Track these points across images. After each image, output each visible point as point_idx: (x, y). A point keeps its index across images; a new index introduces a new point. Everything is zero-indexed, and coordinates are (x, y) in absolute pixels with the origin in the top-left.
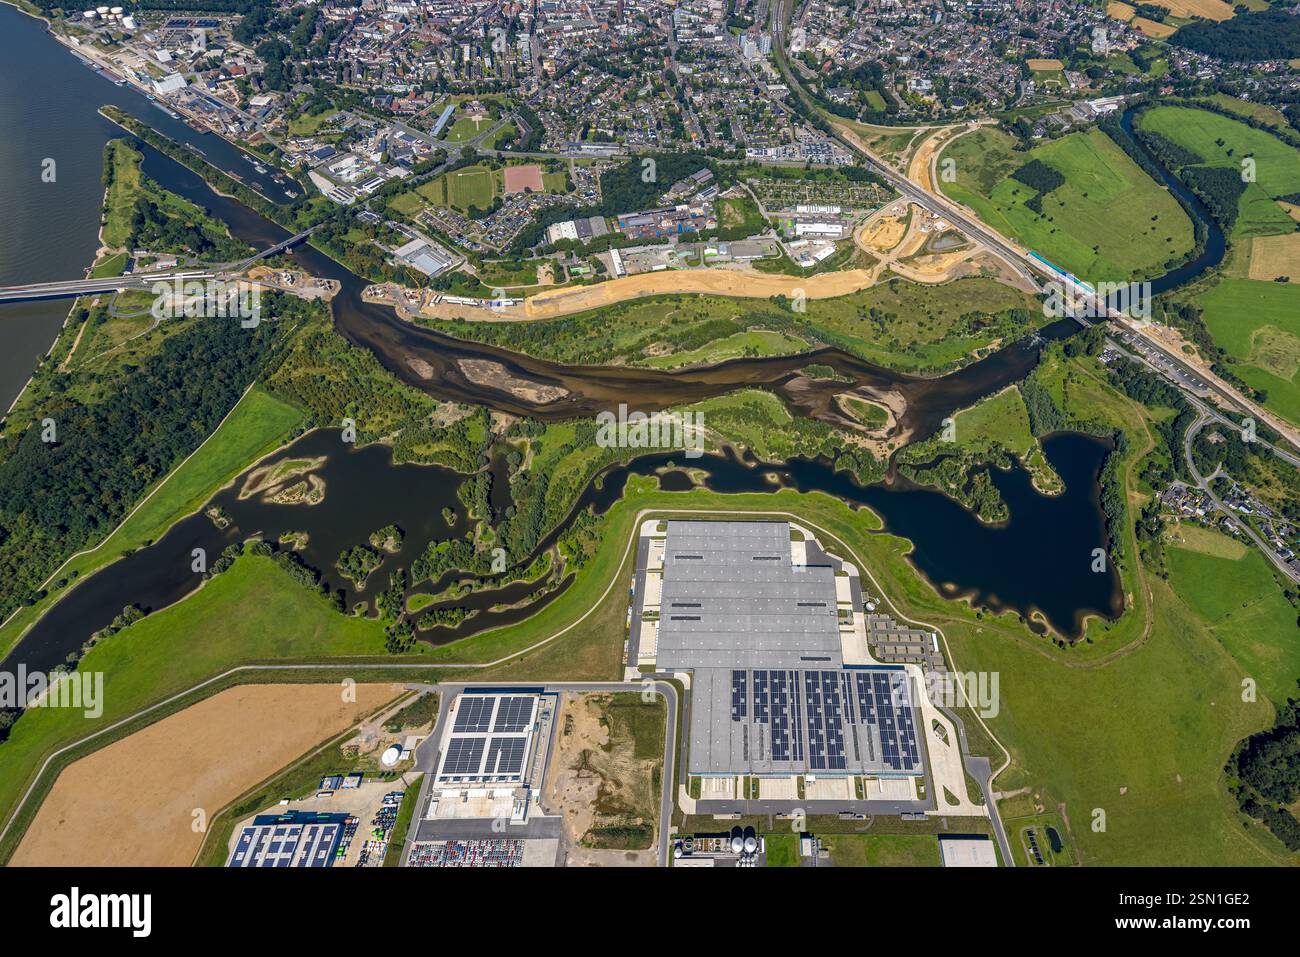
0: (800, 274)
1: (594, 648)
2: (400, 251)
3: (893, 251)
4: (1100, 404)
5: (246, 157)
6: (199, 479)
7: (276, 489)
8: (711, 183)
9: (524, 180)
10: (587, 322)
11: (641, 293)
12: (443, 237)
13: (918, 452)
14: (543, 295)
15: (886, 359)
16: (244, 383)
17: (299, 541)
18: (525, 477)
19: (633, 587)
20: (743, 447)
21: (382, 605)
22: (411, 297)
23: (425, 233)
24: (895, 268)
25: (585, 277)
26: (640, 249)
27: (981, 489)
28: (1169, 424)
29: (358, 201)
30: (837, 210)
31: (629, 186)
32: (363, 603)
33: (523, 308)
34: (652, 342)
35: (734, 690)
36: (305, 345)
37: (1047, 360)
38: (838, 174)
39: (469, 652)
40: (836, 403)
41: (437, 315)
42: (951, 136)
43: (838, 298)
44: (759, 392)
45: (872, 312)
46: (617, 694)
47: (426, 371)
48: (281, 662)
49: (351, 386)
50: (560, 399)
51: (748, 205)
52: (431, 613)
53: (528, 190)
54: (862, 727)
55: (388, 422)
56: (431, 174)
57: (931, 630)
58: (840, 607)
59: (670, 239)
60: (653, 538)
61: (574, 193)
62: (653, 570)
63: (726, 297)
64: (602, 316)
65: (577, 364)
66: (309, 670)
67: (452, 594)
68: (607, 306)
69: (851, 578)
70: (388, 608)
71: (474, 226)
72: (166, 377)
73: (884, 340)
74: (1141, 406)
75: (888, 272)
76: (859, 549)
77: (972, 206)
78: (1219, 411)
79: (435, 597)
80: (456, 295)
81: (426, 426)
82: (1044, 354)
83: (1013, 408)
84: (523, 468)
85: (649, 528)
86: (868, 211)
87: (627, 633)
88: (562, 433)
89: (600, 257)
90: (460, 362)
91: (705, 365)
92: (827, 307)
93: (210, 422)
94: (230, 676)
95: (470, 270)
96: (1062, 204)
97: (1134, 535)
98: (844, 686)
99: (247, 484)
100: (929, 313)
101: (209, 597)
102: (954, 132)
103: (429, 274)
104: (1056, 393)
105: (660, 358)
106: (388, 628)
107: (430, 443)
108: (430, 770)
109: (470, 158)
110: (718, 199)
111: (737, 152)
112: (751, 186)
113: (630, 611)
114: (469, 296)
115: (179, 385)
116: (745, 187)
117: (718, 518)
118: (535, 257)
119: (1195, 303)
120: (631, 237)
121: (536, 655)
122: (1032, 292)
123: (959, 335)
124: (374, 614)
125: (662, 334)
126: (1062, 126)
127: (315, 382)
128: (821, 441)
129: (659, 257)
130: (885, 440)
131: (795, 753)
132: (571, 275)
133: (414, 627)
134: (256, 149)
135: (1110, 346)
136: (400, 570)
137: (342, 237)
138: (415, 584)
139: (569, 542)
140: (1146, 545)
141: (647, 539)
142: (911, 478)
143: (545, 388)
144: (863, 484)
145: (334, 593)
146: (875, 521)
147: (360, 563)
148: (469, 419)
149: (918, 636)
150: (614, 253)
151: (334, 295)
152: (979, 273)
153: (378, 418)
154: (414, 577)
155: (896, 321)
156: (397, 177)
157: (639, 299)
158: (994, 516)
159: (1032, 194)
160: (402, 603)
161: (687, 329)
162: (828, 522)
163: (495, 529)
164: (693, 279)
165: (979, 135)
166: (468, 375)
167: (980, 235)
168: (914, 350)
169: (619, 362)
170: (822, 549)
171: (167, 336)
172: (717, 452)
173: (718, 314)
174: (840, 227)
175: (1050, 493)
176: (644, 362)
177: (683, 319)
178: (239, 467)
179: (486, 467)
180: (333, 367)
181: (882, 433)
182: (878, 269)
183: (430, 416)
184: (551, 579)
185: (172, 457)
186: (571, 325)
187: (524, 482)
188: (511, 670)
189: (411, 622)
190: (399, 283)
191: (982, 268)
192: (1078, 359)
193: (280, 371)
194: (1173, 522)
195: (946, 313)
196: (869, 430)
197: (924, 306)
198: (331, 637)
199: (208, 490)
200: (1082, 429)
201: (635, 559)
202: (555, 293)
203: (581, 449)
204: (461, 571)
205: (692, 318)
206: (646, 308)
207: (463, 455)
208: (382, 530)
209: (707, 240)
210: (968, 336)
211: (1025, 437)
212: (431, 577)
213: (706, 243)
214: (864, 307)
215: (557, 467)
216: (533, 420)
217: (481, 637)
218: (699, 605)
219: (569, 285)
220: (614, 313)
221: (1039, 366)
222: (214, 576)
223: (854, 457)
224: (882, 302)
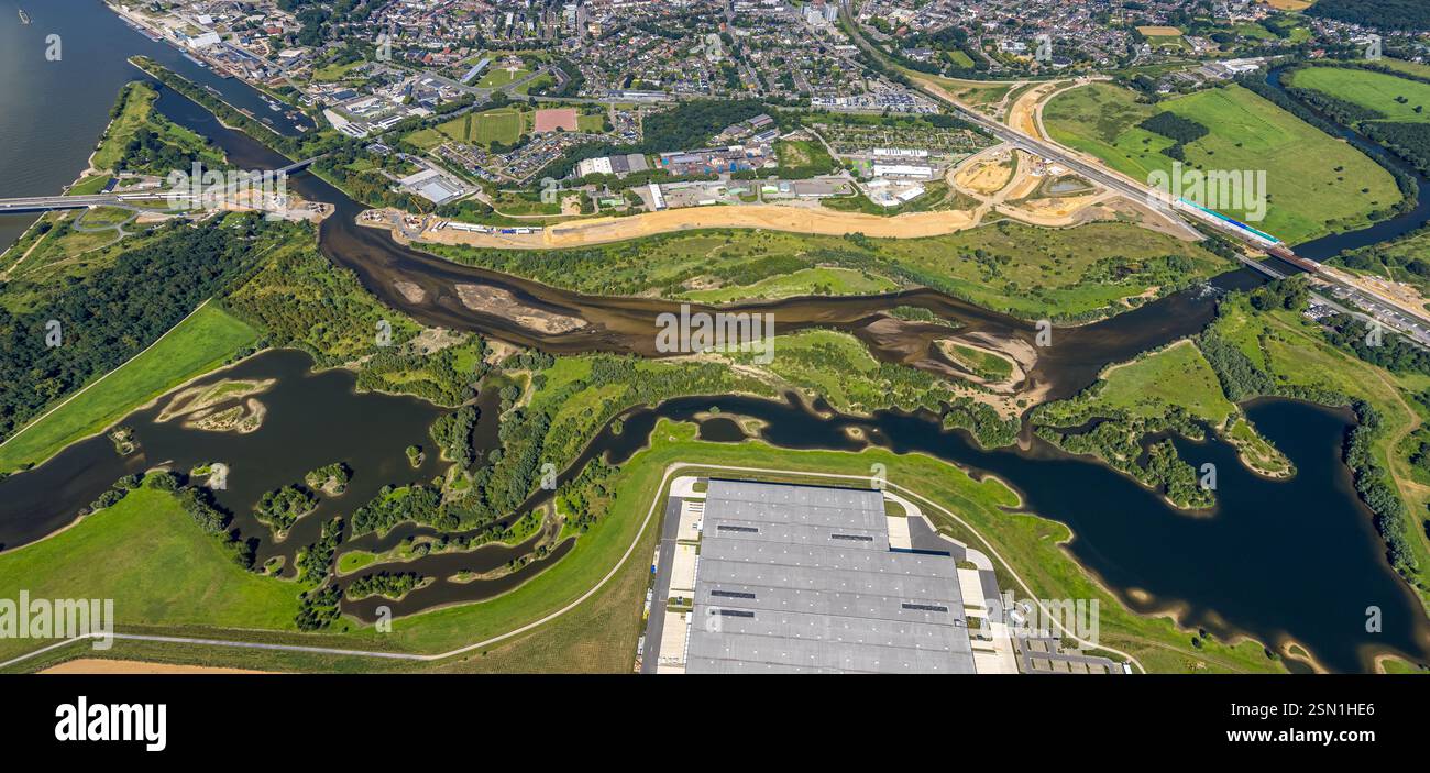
0: (882, 213)
1: (593, 645)
2: (406, 180)
3: (998, 194)
4: (1321, 367)
6: (114, 398)
7: (204, 412)
8: (770, 126)
9: (557, 122)
10: (617, 252)
11: (684, 226)
12: (459, 169)
13: (1062, 412)
14: (566, 225)
15: (1002, 304)
16: (198, 298)
18: (520, 416)
19: (656, 563)
20: (813, 394)
21: (303, 563)
22: (412, 222)
23: (439, 164)
24: (1003, 210)
25: (618, 209)
26: (685, 184)
27: (1163, 464)
29: (371, 135)
30: (924, 153)
31: (675, 128)
32: (278, 558)
33: (541, 237)
34: (695, 275)
36: (279, 264)
37: (1230, 312)
38: (923, 121)
39: (411, 636)
40: (939, 350)
41: (439, 240)
42: (1055, 90)
43: (932, 238)
44: (833, 334)
45: (978, 253)
47: (415, 294)
48: (148, 631)
49: (322, 306)
50: (575, 330)
51: (815, 147)
53: (559, 129)
55: (360, 346)
56: (455, 114)
57: (1119, 659)
58: (969, 613)
59: (721, 176)
60: (687, 499)
61: (611, 133)
62: (685, 542)
63: (789, 233)
64: (634, 247)
65: (600, 294)
66: (183, 645)
67: (402, 554)
68: (641, 238)
69: (983, 574)
70: (310, 567)
71: (495, 159)
72: (111, 290)
74: (1384, 372)
75: (993, 213)
76: (988, 532)
77: (1093, 153)
79: (377, 556)
80: (463, 222)
81: (405, 352)
82: (1223, 306)
83: (1192, 366)
84: (519, 405)
85: (683, 487)
86: (963, 156)
87: (643, 627)
88: (577, 367)
89: (638, 191)
91: (762, 301)
92: (919, 247)
93: (147, 337)
94: (72, 645)
95: (485, 199)
96: (1210, 153)
99: (170, 406)
100: (1053, 256)
101: (82, 535)
102: (1059, 86)
103: (436, 201)
104: (1252, 350)
105: (705, 293)
107: (406, 371)
109: (500, 101)
110: (778, 141)
111: (800, 101)
112: (818, 130)
113: (650, 596)
114: (478, 223)
115: (123, 298)
116: (811, 131)
117: (780, 480)
119: (1425, 257)
120: (675, 173)
121: (507, 648)
122: (1191, 239)
123: (1098, 281)
125: (709, 268)
126: (1193, 83)
127: (281, 301)
128: (920, 392)
129: (707, 193)
132: (601, 206)
133: (340, 595)
134: (275, 91)
135: (1319, 301)
136: (337, 518)
137: (350, 166)
138: (353, 538)
139: (570, 497)
141: (678, 501)
142: (1057, 444)
143: (558, 317)
144: (985, 448)
145: (241, 546)
146: (1009, 496)
147: (287, 507)
148: (459, 347)
150: (654, 187)
151: (325, 217)
152: (1114, 217)
153: (347, 342)
154: (354, 530)
155: (1010, 264)
156: (417, 116)
157: (681, 232)
158: (1191, 502)
159: (1169, 143)
160: (330, 563)
161: (739, 263)
162: (938, 493)
163: (472, 475)
164: (748, 214)
165: (1090, 89)
166: (465, 301)
167: (1108, 180)
168: (1039, 295)
169: (653, 294)
170: (934, 529)
171: (127, 250)
172: (778, 398)
173: (777, 249)
174: (929, 169)
175: (1273, 474)
176: (683, 295)
177: (734, 252)
178: (167, 386)
179: (473, 401)
180: (307, 287)
181: (1008, 387)
182: (981, 210)
183: (410, 342)
184: (541, 543)
185: (89, 372)
186: (598, 255)
187: (517, 421)
188: (468, 667)
189: (337, 588)
190: (400, 208)
191: (1118, 213)
192: (1273, 312)
193: (244, 289)
195: (1076, 257)
196: (988, 383)
197: (1046, 249)
198: (224, 601)
199: (121, 410)
200: (1303, 396)
201: (660, 525)
202: (580, 223)
203: (598, 387)
204: (418, 525)
205: (746, 253)
206: (689, 241)
207: (445, 386)
208: (323, 469)
209: (766, 178)
210: (1111, 283)
211: (1218, 402)
212: (376, 530)
213: (764, 181)
214: (967, 248)
215: (564, 405)
216: (538, 351)
217: (430, 615)
218: (752, 596)
219: (597, 217)
220: (650, 244)
221: (1220, 319)
222: (96, 511)
223: (970, 414)
224: (989, 244)
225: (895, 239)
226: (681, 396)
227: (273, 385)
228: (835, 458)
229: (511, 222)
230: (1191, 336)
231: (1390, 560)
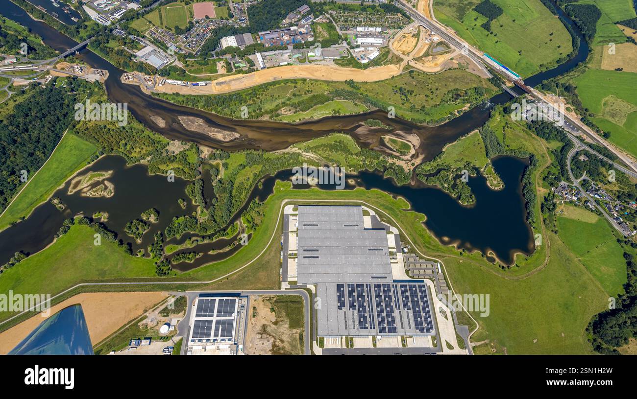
0: (361, 68)
1: (264, 273)
2: (139, 53)
3: (411, 54)
4: (522, 140)
6: (46, 184)
7: (88, 188)
8: (309, 13)
9: (204, 11)
10: (247, 95)
11: (275, 78)
12: (163, 45)
13: (427, 167)
14: (221, 80)
15: (409, 116)
16: (62, 130)
17: (104, 217)
18: (221, 182)
19: (282, 241)
20: (335, 165)
21: (151, 251)
22: (149, 80)
23: (152, 42)
24: (412, 64)
25: (244, 69)
26: (273, 53)
27: (461, 187)
28: (559, 150)
29: (112, 23)
30: (379, 29)
31: (264, 15)
32: (141, 250)
33: (211, 87)
34: (283, 107)
35: (338, 294)
37: (494, 116)
38: (379, 8)
39: (200, 275)
40: (383, 141)
41: (164, 91)
43: (382, 81)
44: (342, 135)
45: (400, 89)
46: (278, 296)
47: (161, 123)
48: (102, 281)
49: (121, 131)
50: (235, 139)
51: (330, 27)
52: (178, 255)
53: (207, 17)
54: (404, 312)
55: (144, 152)
56: (152, 7)
57: (437, 262)
58: (390, 250)
59: (289, 47)
60: (291, 215)
61: (233, 19)
62: (292, 232)
63: (321, 81)
64: (255, 92)
66: (117, 285)
67: (188, 245)
68: (257, 86)
69: (395, 235)
70: (155, 252)
71: (179, 38)
72: (19, 126)
73: (407, 105)
74: (544, 141)
75: (408, 66)
76: (398, 220)
77: (453, 27)
78: (585, 143)
79: (179, 246)
80: (173, 79)
81: (165, 154)
82: (493, 113)
83: (476, 143)
84: (219, 177)
85: (289, 210)
86: (396, 31)
87: (281, 265)
88: (238, 158)
89: (251, 57)
90: (180, 118)
91: (313, 120)
92: (376, 86)
93: (47, 152)
94: (76, 289)
95: (180, 64)
96: (502, 26)
97: (540, 210)
98: (394, 291)
99: (72, 186)
100: (431, 89)
101: (59, 247)
103: (157, 67)
104: (499, 134)
105: (288, 116)
106: (156, 263)
107: (168, 163)
108: (186, 336)
110: (313, 23)
112: (331, 15)
113: (282, 253)
114: (180, 80)
115: (27, 131)
116: (328, 16)
117: (325, 204)
118: (215, 57)
119: (573, 83)
120: (267, 45)
121: (235, 276)
122: (486, 77)
123: (447, 102)
124: (149, 256)
125: (288, 102)
127: (101, 129)
128: (376, 162)
129: (283, 57)
130: (410, 161)
131: (371, 325)
132: (236, 68)
133: (170, 262)
136: (159, 232)
137: (107, 45)
138: (168, 240)
139: (247, 217)
140: (546, 216)
141: (288, 215)
142: (424, 181)
143: (227, 132)
144: (399, 185)
145: (125, 246)
146: (406, 205)
147: (138, 229)
148: (187, 150)
149: (430, 265)
150: (258, 55)
151: (106, 79)
152: (457, 66)
153: (138, 150)
154: (167, 236)
155: (413, 95)
156: (133, 9)
157: (274, 82)
158: (467, 202)
159: (485, 20)
160: (162, 250)
161: (302, 99)
162: (381, 205)
163: (207, 210)
164: (303, 70)
166: (184, 125)
167: (457, 44)
168: (423, 111)
169: (266, 118)
170: (380, 220)
171: (17, 103)
173: (318, 90)
174: (381, 39)
175: (496, 189)
176: (279, 118)
177: (298, 93)
178: (66, 177)
179: (200, 177)
181: (408, 157)
182: (403, 64)
183: (166, 148)
185: (28, 172)
186: (238, 97)
187: (220, 185)
188: (223, 284)
189: (168, 260)
190: (141, 72)
191: (459, 64)
193: (81, 123)
194: (560, 204)
195: (440, 89)
196: (401, 155)
197: (428, 86)
198: (127, 268)
199: (51, 189)
200: (513, 154)
201: (282, 224)
202: (228, 78)
203: (250, 167)
204: (191, 233)
205: (304, 93)
206: (278, 87)
207: (186, 170)
208: (147, 211)
209: (309, 48)
210: (452, 103)
211: (483, 158)
212: (176, 236)
213: (308, 50)
214: (396, 86)
215: (237, 176)
216: (222, 150)
217: (205, 267)
218: (318, 250)
219: (235, 74)
220: (261, 90)
221: (490, 119)
222: (61, 236)
223: (394, 170)
224: (406, 84)
225: (366, 82)
226: (283, 169)
227: (112, 174)
228: (345, 194)
229: (195, 79)
230: (479, 128)
231: (527, 219)
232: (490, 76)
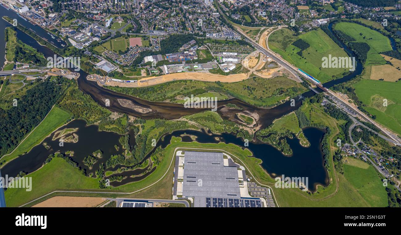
0: (224, 75)
1: (163, 189)
2: (98, 64)
3: (254, 68)
4: (322, 118)
5: (48, 33)
6: (40, 134)
7: (63, 137)
8: (195, 44)
9: (135, 42)
10: (157, 88)
11: (174, 79)
12: (111, 60)
13: (263, 132)
14: (143, 79)
15: (252, 102)
16: (52, 105)
17: (72, 154)
18: (140, 136)
19: (174, 171)
20: (207, 129)
21: (97, 174)
22: (102, 79)
23: (105, 59)
24: (255, 73)
25: (156, 74)
26: (173, 65)
27: (283, 144)
28: (344, 125)
29: (84, 48)
30: (236, 54)
31: (169, 45)
32: (92, 173)
33: (137, 83)
34: (178, 95)
35: (207, 204)
36: (70, 93)
37: (304, 104)
38: (236, 42)
39: (125, 189)
40: (237, 116)
41: (110, 85)
42: (272, 31)
43: (237, 82)
44: (212, 112)
45: (248, 87)
46: (171, 203)
48: (68, 190)
49: (85, 106)
50: (150, 112)
51: (207, 52)
52: (113, 177)
53: (137, 46)
55: (97, 118)
56: (107, 40)
57: (268, 188)
58: (239, 179)
59: (183, 62)
60: (180, 156)
61: (152, 47)
62: (180, 166)
63: (201, 81)
64: (162, 86)
65: (154, 101)
66: (77, 193)
67: (119, 171)
68: (163, 83)
69: (243, 171)
70: (99, 175)
71: (121, 57)
72: (28, 102)
73: (252, 96)
74: (335, 119)
75: (252, 74)
76: (245, 162)
77: (280, 54)
78: (360, 121)
79: (114, 172)
80: (116, 79)
81: (108, 120)
82: (303, 102)
83: (293, 119)
84: (139, 133)
85: (179, 153)
86: (246, 55)
87: (173, 185)
88: (151, 123)
89: (161, 67)
90: (118, 100)
92: (233, 85)
93: (42, 116)
94: (53, 194)
95: (120, 71)
96: (309, 54)
97: (333, 160)
98: (241, 204)
99: (55, 136)
100: (266, 88)
101: (45, 170)
102: (273, 29)
103: (107, 72)
104: (307, 114)
105: (180, 100)
106: (100, 181)
107: (110, 125)
109: (118, 35)
110: (198, 50)
111: (203, 35)
112: (208, 46)
113: (174, 179)
114: (120, 79)
115: (32, 105)
116: (206, 46)
117: (200, 151)
118: (140, 67)
119: (353, 86)
120: (170, 61)
121: (145, 191)
122: (299, 82)
123: (276, 95)
124: (96, 177)
125: (181, 93)
126: (309, 28)
127: (74, 105)
128: (232, 128)
129: (179, 68)
130: (253, 128)
132: (152, 73)
134: (51, 31)
135: (325, 100)
136: (102, 164)
138: (107, 168)
139: (154, 157)
140: (337, 163)
141: (178, 157)
142: (261, 140)
143: (145, 109)
145: (82, 170)
146: (250, 153)
147: (90, 161)
148: (122, 118)
149: (264, 189)
150: (165, 66)
151: (78, 77)
152: (282, 75)
153: (93, 117)
154: (107, 166)
155: (255, 90)
156: (96, 41)
157: (173, 81)
158: (288, 153)
159: (299, 50)
160: (103, 174)
161: (189, 91)
162: (235, 153)
163: (131, 152)
164: (190, 75)
165: (282, 30)
166: (120, 104)
167: (282, 63)
168: (261, 100)
169: (168, 101)
170: (233, 161)
171: (28, 89)
172: (200, 130)
173: (198, 87)
174: (237, 59)
175: (305, 146)
176: (175, 101)
177: (187, 88)
178: (52, 131)
179: (128, 133)
180: (79, 100)
181: (252, 126)
182: (250, 73)
183: (109, 116)
184: (149, 168)
185: (31, 127)
186: (152, 89)
187: (139, 138)
188: (138, 195)
190: (98, 74)
191: (283, 74)
192: (314, 104)
193: (63, 101)
194: (345, 156)
195: (271, 88)
196: (248, 125)
197: (264, 86)
198: (83, 183)
199: (43, 137)
200: (316, 126)
201: (175, 163)
202: (147, 79)
203: (157, 128)
204: (121, 164)
205: (190, 88)
206: (176, 84)
207: (120, 129)
208: (96, 151)
209: (194, 63)
210: (279, 96)
211: (297, 128)
212: (112, 166)
213: (194, 64)
214: (245, 86)
215: (150, 133)
216: (141, 118)
217: (128, 185)
218: (195, 177)
219: (151, 77)
220: (166, 85)
221: (302, 106)
222: (46, 163)
223: (243, 133)
224: (251, 84)
225: (228, 83)
226: (177, 130)
227: (78, 130)
228: (212, 145)
229: (128, 79)
230: (295, 111)
231: (325, 165)
232: (302, 81)
